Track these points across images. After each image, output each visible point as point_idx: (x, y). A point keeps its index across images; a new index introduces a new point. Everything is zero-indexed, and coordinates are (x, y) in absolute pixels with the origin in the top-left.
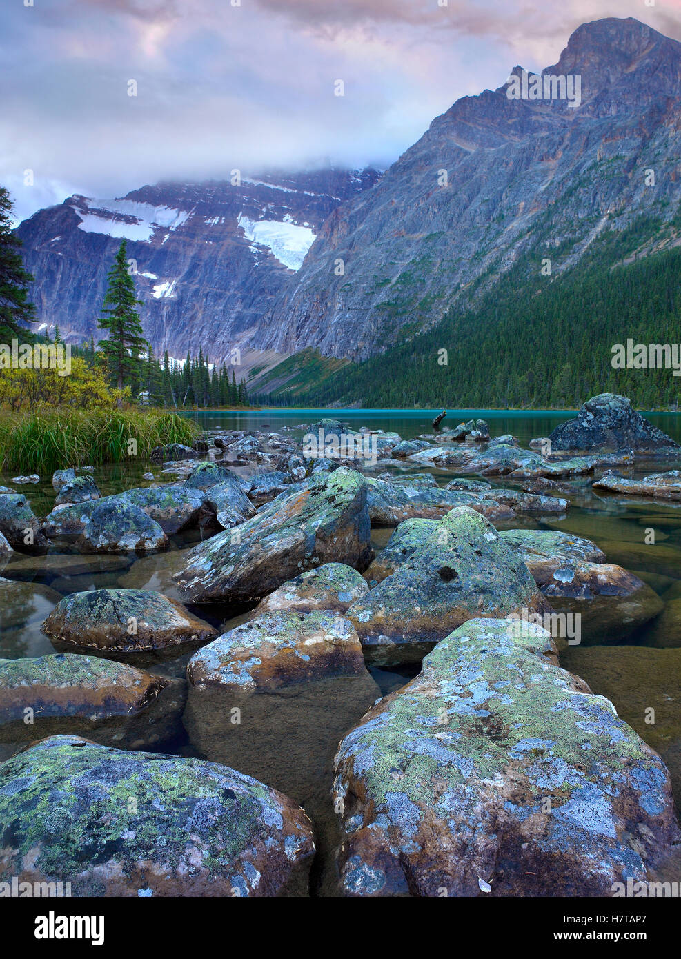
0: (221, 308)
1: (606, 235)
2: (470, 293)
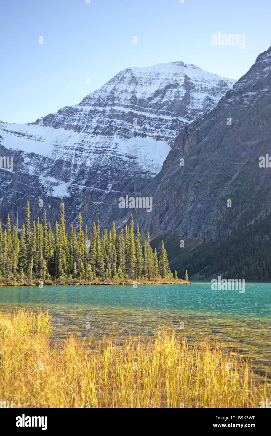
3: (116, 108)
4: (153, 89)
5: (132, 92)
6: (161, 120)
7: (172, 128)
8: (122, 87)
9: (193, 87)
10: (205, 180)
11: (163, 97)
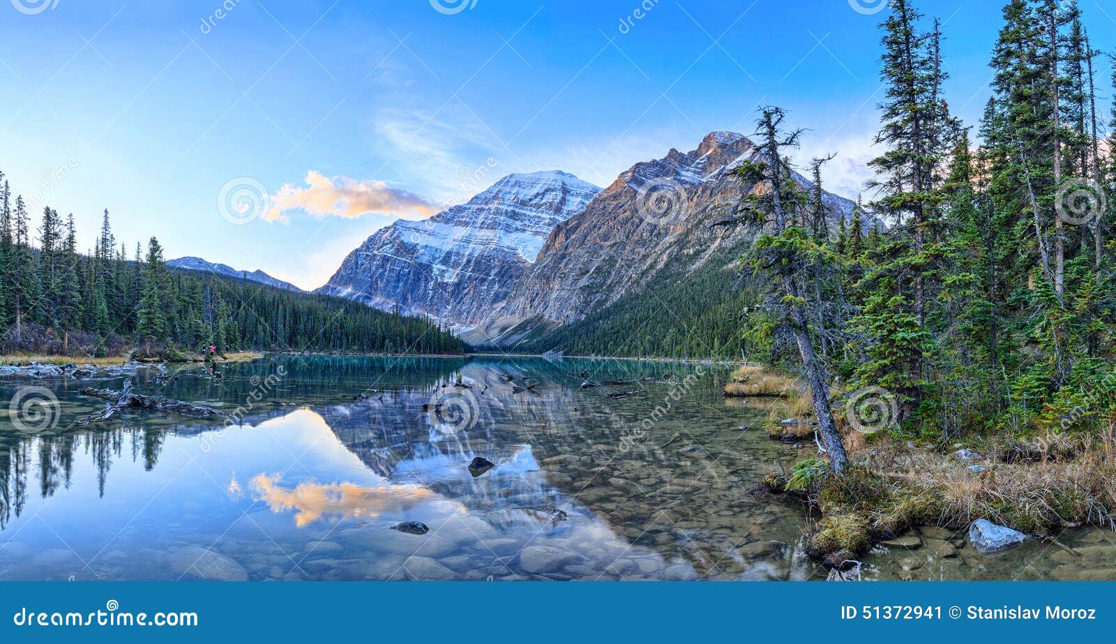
0: (485, 288)
1: (720, 249)
2: (638, 282)
3: (500, 207)
4: (534, 191)
5: (515, 194)
6: (539, 217)
7: (549, 225)
8: (507, 189)
9: (569, 192)
10: (569, 272)
11: (542, 199)
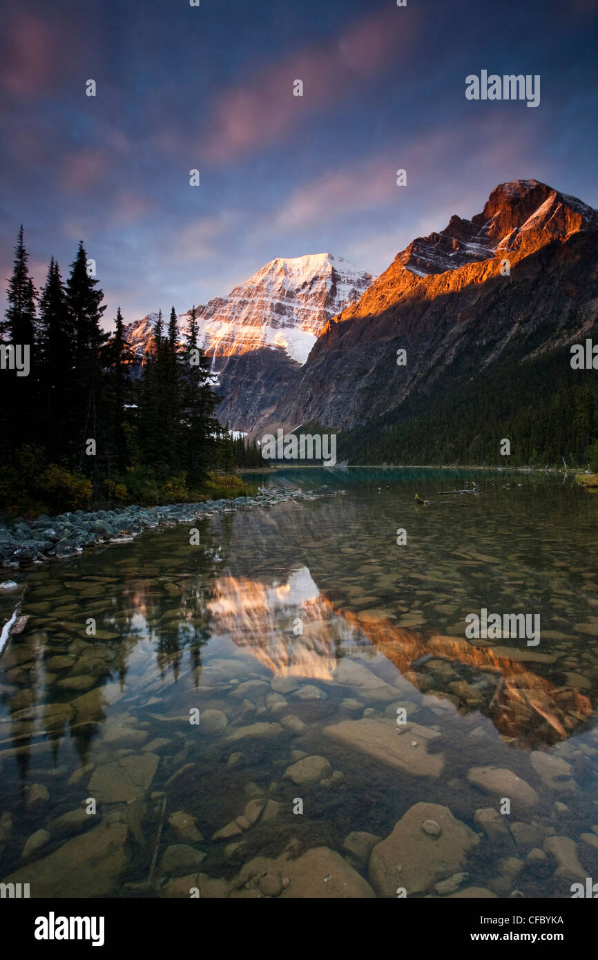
0: (251, 392)
1: (518, 336)
2: (424, 380)
3: (265, 299)
5: (280, 284)
6: (308, 310)
7: (319, 319)
9: (339, 280)
10: (345, 373)
11: (310, 289)
